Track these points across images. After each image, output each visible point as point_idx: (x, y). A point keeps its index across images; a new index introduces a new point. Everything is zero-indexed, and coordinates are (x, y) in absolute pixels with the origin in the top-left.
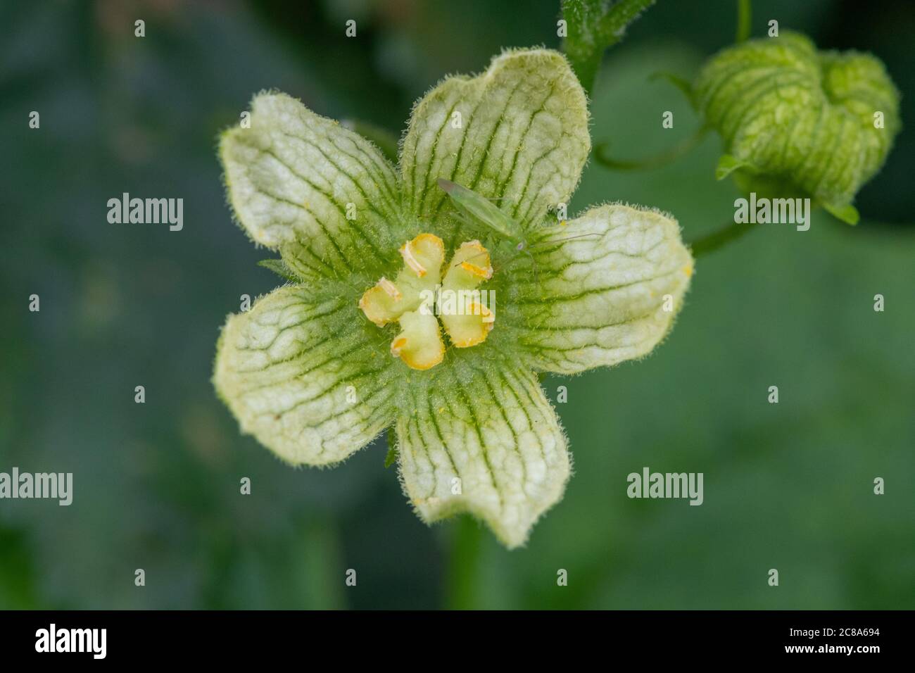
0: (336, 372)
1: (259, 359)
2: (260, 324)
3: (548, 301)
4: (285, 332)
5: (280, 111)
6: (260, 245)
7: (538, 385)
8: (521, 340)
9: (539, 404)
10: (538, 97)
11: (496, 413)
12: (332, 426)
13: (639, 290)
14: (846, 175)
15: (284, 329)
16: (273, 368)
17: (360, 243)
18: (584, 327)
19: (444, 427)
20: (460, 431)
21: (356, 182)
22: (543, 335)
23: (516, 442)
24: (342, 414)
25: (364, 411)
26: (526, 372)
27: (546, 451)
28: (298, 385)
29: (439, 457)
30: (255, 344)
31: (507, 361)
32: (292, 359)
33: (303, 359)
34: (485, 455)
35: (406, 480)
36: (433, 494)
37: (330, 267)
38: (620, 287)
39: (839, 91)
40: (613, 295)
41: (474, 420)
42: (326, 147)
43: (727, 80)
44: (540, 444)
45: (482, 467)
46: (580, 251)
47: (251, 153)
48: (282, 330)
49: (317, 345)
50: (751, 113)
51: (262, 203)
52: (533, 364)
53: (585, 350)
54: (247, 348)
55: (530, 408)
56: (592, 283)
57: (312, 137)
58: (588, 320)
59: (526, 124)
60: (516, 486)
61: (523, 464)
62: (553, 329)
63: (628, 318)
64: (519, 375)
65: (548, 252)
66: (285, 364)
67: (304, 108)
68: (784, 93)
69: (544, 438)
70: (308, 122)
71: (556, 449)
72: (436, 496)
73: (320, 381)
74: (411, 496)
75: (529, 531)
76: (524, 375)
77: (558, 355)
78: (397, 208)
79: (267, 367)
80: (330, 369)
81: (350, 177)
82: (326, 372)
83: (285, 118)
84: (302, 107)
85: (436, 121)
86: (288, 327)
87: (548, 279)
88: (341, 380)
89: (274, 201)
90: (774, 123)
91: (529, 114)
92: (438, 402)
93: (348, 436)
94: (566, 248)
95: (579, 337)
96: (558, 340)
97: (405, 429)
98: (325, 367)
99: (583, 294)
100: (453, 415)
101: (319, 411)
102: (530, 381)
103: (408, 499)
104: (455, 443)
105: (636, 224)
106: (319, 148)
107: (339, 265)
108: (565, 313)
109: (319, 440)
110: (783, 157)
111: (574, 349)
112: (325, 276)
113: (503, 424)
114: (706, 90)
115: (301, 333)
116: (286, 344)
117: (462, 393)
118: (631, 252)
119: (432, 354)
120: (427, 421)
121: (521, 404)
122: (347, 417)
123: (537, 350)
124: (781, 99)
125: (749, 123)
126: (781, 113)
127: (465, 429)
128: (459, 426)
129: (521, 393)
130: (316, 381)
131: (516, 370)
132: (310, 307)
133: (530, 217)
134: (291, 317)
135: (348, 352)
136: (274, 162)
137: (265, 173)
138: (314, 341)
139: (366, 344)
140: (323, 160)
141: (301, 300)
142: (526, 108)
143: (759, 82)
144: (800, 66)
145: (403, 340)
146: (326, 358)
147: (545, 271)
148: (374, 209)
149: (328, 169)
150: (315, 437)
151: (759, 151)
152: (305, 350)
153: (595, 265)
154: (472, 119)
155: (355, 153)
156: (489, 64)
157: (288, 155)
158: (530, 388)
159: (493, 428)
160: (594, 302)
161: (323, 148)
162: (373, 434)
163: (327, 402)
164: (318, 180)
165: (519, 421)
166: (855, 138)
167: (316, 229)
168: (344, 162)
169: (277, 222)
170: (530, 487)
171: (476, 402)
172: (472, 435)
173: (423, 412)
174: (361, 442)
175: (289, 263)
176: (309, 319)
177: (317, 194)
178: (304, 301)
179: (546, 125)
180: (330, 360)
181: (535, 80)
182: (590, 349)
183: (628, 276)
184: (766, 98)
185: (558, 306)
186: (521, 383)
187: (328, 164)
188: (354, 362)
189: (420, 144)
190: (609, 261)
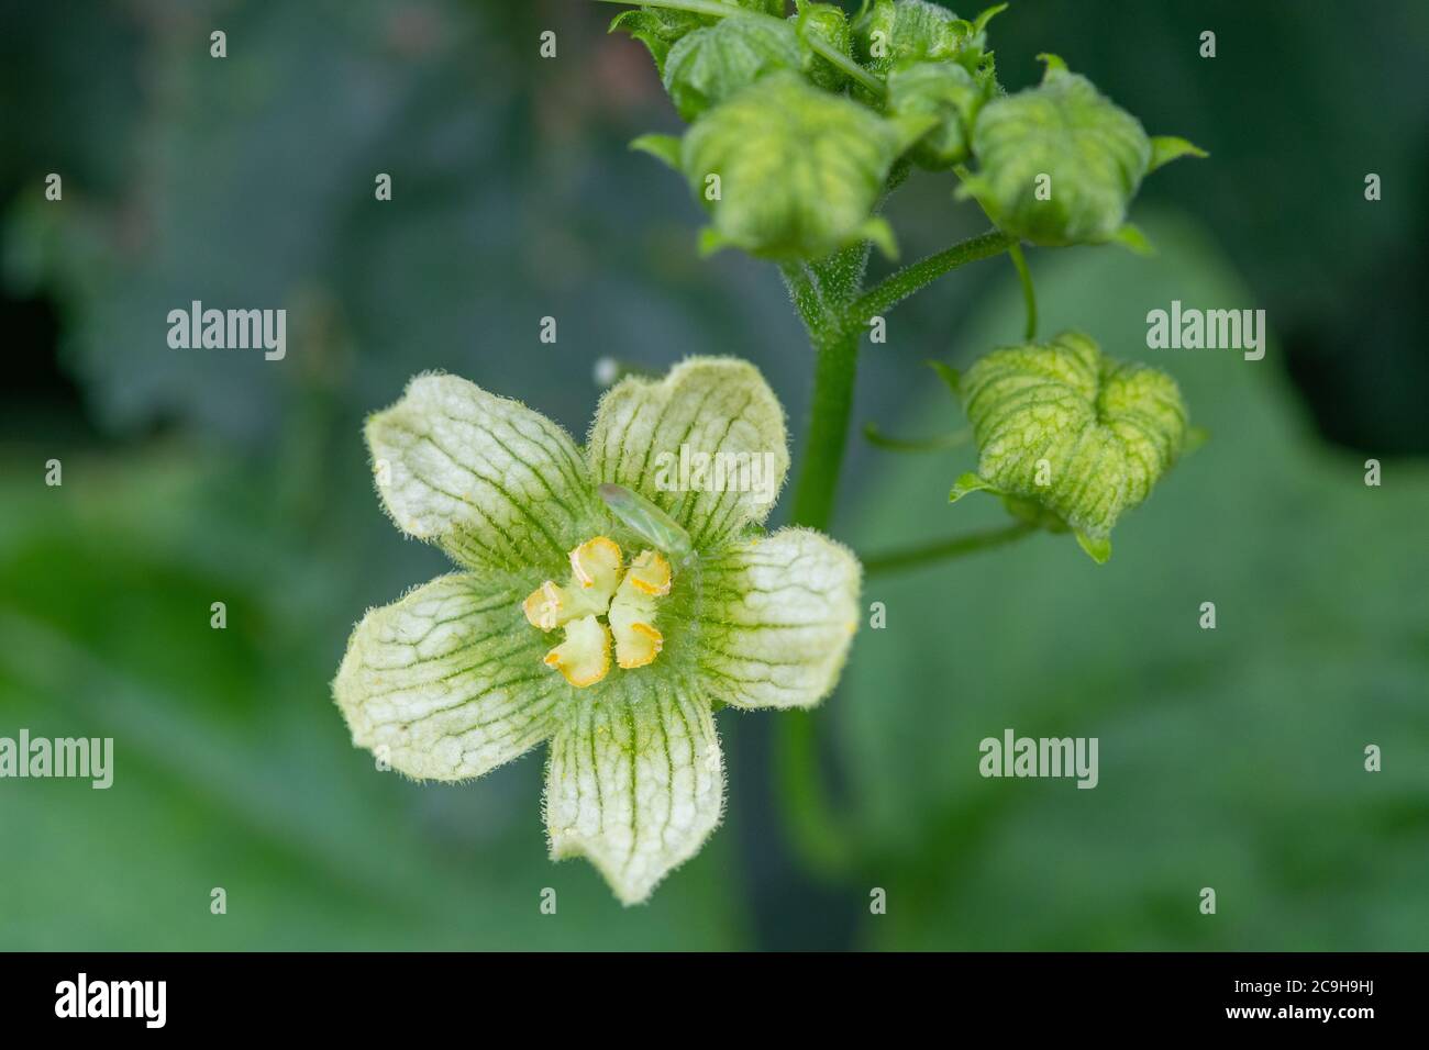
0: (490, 677)
1: (406, 654)
2: (414, 616)
3: (728, 625)
4: (440, 626)
5: (447, 394)
6: (410, 535)
7: (710, 714)
8: (700, 661)
9: (706, 734)
10: (734, 404)
11: (658, 741)
12: (477, 737)
13: (807, 634)
14: (1100, 508)
15: (441, 623)
16: (418, 667)
17: (536, 535)
18: (759, 661)
19: (600, 750)
20: (613, 758)
21: (535, 471)
22: (721, 660)
23: (671, 779)
24: (489, 723)
25: (519, 720)
26: (701, 696)
27: (698, 793)
28: (439, 690)
29: (587, 784)
30: (403, 638)
31: (682, 682)
32: (442, 657)
33: (457, 657)
34: (633, 792)
35: (549, 806)
36: (572, 825)
37: (502, 557)
38: (792, 626)
39: (1113, 410)
40: (787, 634)
41: (633, 746)
42: (502, 432)
43: (989, 384)
44: (695, 783)
45: (625, 805)
46: (762, 577)
47: (406, 439)
48: (437, 624)
49: (478, 642)
50: (1001, 431)
51: (417, 491)
52: (711, 689)
53: (760, 686)
54: (394, 641)
55: (697, 739)
56: (768, 617)
57: (485, 420)
58: (762, 654)
59: (721, 432)
60: (654, 831)
61: (671, 805)
62: (730, 657)
63: (799, 661)
64: (694, 699)
65: (736, 570)
66: (432, 663)
67: (479, 389)
68: (1039, 412)
69: (701, 777)
70: (484, 404)
71: (710, 791)
72: (576, 828)
73: (469, 685)
74: (549, 824)
75: (655, 886)
76: (698, 699)
77: (733, 685)
78: (585, 499)
79: (410, 666)
80: (484, 673)
81: (529, 466)
82: (476, 676)
83: (452, 400)
84: (476, 388)
85: (624, 416)
86: (446, 621)
87: (731, 600)
88: (494, 687)
89: (430, 490)
90: (1022, 445)
91: (726, 420)
92: (601, 718)
93: (495, 748)
94: (751, 570)
95: (753, 670)
96: (734, 669)
97: (562, 745)
98: (478, 670)
99: (759, 626)
100: (612, 737)
101: (460, 719)
102: (704, 709)
103: (545, 827)
104: (605, 768)
105: (824, 557)
106: (492, 434)
107: (513, 556)
108: (742, 642)
109: (460, 750)
110: (1032, 483)
111: (748, 681)
112: (497, 566)
113: (661, 754)
114: (971, 389)
115: (461, 629)
116: (442, 638)
117: (629, 712)
118: (814, 588)
119: (590, 671)
120: (585, 739)
121: (688, 733)
122: (495, 727)
123: (715, 675)
124: (1034, 420)
125: (996, 441)
126: (1032, 434)
127: (619, 757)
128: (614, 750)
129: (692, 720)
130: (462, 687)
131: (692, 693)
132: (477, 598)
133: (726, 528)
134: (452, 608)
135: (508, 655)
136: (431, 449)
137: (422, 460)
138: (476, 637)
139: (533, 645)
140: (496, 447)
141: (467, 590)
142: (722, 414)
143: (1021, 393)
144: (1071, 377)
145: (555, 656)
146: (483, 659)
147: (730, 591)
148: (558, 501)
149: (501, 457)
150: (455, 746)
151: (1004, 472)
152: (464, 646)
153: (774, 597)
154: (660, 421)
155: (541, 439)
156: (667, 371)
157: (450, 441)
158: (702, 717)
159: (648, 759)
160: (768, 636)
161: (498, 433)
162: (527, 745)
163: (472, 708)
164: (485, 470)
165: (680, 753)
166: (1114, 470)
167: (480, 521)
168: (524, 449)
169: (431, 513)
170: (670, 834)
171: (640, 724)
172: (625, 764)
173: (584, 730)
174: (509, 755)
175: (452, 549)
176: (471, 614)
177: (481, 484)
178: (471, 590)
179: (743, 434)
180: (489, 661)
181: (728, 387)
182: (765, 684)
183: (803, 616)
184: (1019, 415)
185: (736, 634)
186: (695, 709)
187: (500, 451)
188: (514, 666)
189: (609, 438)
190: (786, 595)
